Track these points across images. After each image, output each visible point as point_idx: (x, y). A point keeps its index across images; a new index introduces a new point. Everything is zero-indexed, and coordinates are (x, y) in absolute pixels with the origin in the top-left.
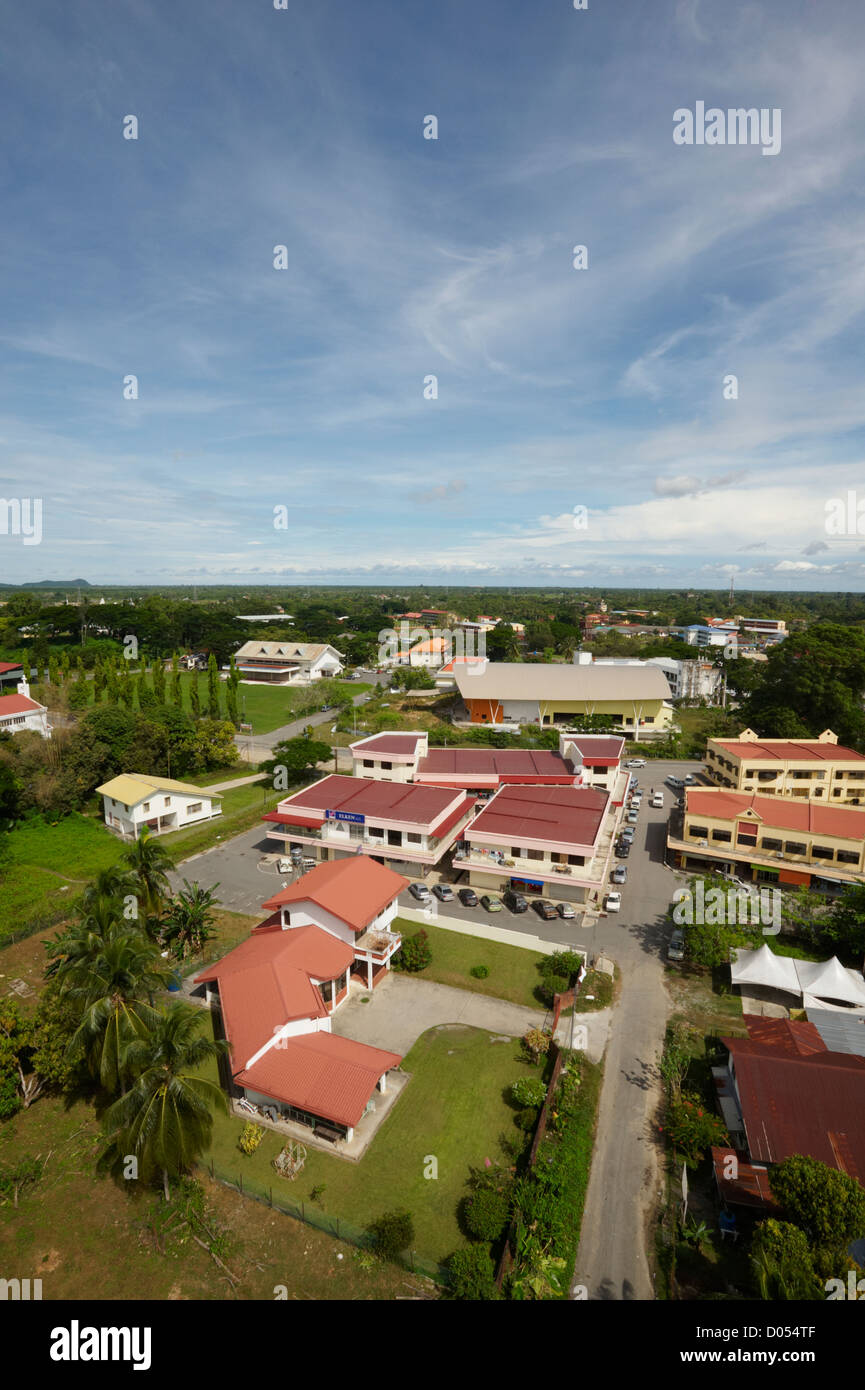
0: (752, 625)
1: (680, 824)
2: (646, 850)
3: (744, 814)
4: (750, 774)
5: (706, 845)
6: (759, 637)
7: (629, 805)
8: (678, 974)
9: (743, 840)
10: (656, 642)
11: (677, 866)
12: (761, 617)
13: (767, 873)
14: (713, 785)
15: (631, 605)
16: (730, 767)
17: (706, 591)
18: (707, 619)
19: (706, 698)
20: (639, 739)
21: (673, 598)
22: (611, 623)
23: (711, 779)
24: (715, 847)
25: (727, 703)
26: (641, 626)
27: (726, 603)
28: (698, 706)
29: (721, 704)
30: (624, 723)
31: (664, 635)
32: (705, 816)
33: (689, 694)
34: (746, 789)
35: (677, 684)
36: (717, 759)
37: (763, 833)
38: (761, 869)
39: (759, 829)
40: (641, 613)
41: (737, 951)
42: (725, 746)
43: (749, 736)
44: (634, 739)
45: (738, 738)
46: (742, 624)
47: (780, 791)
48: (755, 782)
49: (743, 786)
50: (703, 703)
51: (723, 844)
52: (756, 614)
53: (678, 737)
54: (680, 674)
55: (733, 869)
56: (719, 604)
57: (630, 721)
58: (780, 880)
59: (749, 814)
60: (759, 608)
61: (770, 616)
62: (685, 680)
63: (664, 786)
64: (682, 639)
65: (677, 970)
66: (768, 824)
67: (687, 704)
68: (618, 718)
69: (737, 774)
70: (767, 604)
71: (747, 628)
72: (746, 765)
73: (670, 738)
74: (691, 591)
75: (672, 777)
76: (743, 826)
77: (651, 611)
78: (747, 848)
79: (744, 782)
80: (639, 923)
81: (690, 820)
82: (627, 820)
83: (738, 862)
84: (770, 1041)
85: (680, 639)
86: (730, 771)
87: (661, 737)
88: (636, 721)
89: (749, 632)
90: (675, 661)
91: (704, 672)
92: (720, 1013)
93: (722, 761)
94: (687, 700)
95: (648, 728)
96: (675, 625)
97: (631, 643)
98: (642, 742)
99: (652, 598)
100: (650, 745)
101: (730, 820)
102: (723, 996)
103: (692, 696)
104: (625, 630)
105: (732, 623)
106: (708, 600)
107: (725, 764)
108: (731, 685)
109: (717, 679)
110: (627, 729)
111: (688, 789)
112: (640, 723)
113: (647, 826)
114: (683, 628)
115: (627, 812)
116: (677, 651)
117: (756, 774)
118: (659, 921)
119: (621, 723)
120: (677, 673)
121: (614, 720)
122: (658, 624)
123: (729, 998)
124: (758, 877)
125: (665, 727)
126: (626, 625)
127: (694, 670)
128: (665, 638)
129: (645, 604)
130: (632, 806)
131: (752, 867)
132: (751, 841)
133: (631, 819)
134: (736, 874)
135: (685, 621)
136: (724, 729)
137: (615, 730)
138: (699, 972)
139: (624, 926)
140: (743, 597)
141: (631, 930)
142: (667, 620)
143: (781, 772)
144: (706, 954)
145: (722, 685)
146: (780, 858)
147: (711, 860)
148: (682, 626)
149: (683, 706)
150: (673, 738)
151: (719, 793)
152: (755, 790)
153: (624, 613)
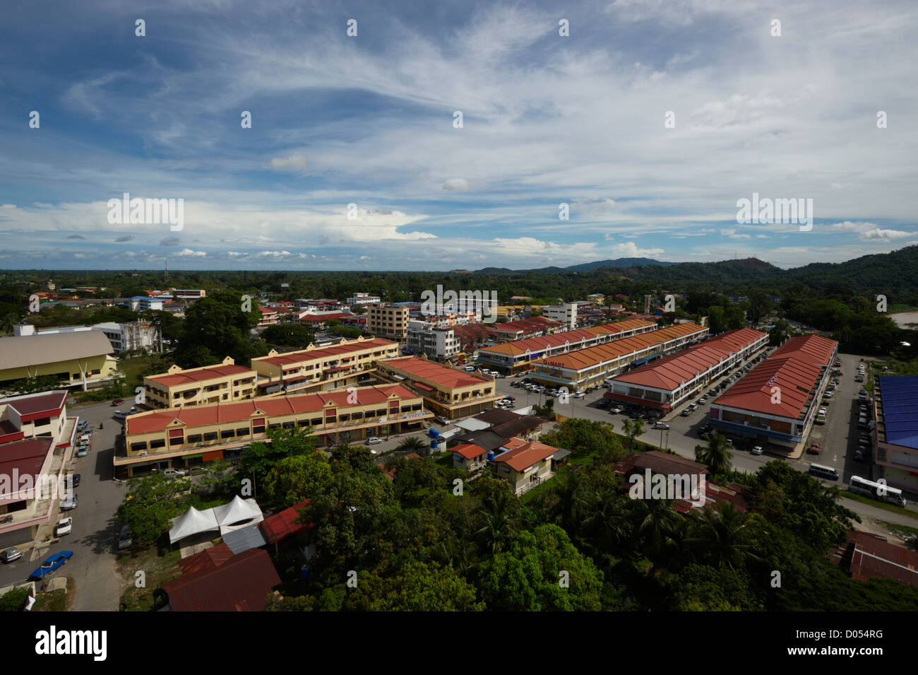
0: (182, 294)
1: (124, 446)
2: (96, 473)
3: (172, 424)
4: (177, 396)
5: (146, 454)
6: (188, 302)
7: (78, 445)
8: (128, 557)
9: (173, 442)
10: (102, 312)
11: (126, 477)
12: (189, 288)
13: (195, 459)
14: (151, 409)
15: (80, 283)
16: (162, 393)
17: (149, 271)
18: (148, 291)
19: (146, 348)
20: (88, 389)
21: (119, 277)
22: (59, 299)
23: (150, 406)
24: (154, 454)
25: (164, 349)
26: (88, 300)
27: (163, 280)
28: (140, 355)
29: (160, 350)
30: (72, 379)
31: (111, 305)
32: (143, 433)
33: (132, 347)
34: (176, 406)
35: (121, 341)
36: (152, 391)
37: (187, 433)
38: (190, 457)
39: (184, 431)
40: (90, 289)
41: (173, 520)
42: (156, 380)
43: (175, 370)
44: (83, 390)
45: (167, 372)
46: (175, 294)
47: (200, 402)
48: (182, 400)
49: (173, 405)
50: (144, 352)
51: (160, 449)
52: (186, 287)
53: (122, 381)
54: (123, 333)
55: (170, 465)
56: (158, 280)
57: (77, 376)
58: (204, 460)
59: (176, 423)
60: (187, 282)
61: (195, 287)
62: (128, 337)
63: (112, 420)
64: (127, 307)
65: (127, 555)
66: (190, 426)
67: (131, 355)
68: (66, 376)
69: (168, 398)
70: (192, 279)
71: (178, 296)
72: (173, 390)
73: (115, 383)
74: (135, 271)
75: (118, 411)
76: (172, 432)
77: (99, 287)
78: (178, 447)
79: (174, 402)
80: (90, 533)
81: (130, 440)
82: (77, 455)
83: (174, 459)
84: (196, 569)
85: (126, 307)
86: (163, 397)
87: (107, 383)
88: (83, 375)
89: (180, 299)
90: (118, 324)
91: (144, 330)
92: (164, 569)
93: (156, 391)
94: (131, 352)
95: (95, 379)
96: (121, 297)
97: (78, 313)
98: (91, 390)
99: (99, 278)
100: (99, 393)
101: (162, 431)
102: (166, 556)
103: (135, 349)
104: (74, 305)
105: (167, 293)
106: (149, 278)
107: (159, 393)
108: (165, 336)
109: (155, 333)
110: (73, 382)
111: (128, 417)
112: (87, 376)
113: (96, 455)
114: (127, 299)
115: (77, 449)
116: (120, 316)
117: (181, 395)
118: (110, 524)
119: (68, 379)
120: (120, 333)
121: (59, 378)
122: (106, 297)
123: (171, 555)
124: (189, 464)
125: (110, 375)
126: (75, 300)
127: (134, 329)
128: (111, 308)
129: (93, 282)
130: (82, 443)
131: (183, 458)
132: (180, 441)
133: (80, 454)
134: (172, 467)
135: (129, 294)
136: (159, 368)
137: (61, 386)
138: (147, 548)
139: (76, 542)
140: (176, 275)
141: (83, 542)
142: (113, 294)
143: (199, 389)
144: (149, 532)
145: (158, 337)
146: (202, 446)
147: (151, 463)
148: (127, 297)
149: (128, 357)
150: (118, 382)
151: (155, 415)
152: (182, 406)
153: (72, 290)
